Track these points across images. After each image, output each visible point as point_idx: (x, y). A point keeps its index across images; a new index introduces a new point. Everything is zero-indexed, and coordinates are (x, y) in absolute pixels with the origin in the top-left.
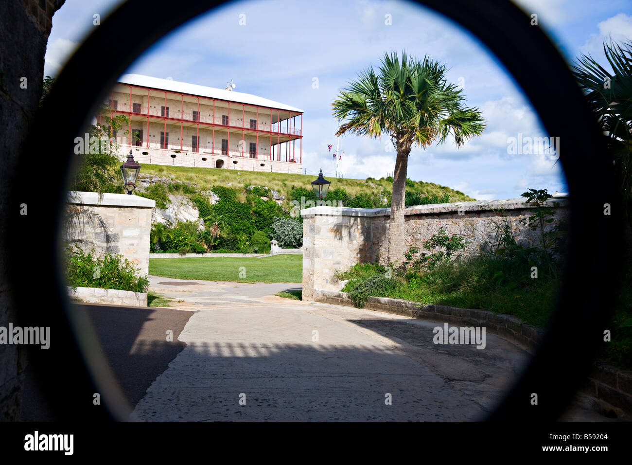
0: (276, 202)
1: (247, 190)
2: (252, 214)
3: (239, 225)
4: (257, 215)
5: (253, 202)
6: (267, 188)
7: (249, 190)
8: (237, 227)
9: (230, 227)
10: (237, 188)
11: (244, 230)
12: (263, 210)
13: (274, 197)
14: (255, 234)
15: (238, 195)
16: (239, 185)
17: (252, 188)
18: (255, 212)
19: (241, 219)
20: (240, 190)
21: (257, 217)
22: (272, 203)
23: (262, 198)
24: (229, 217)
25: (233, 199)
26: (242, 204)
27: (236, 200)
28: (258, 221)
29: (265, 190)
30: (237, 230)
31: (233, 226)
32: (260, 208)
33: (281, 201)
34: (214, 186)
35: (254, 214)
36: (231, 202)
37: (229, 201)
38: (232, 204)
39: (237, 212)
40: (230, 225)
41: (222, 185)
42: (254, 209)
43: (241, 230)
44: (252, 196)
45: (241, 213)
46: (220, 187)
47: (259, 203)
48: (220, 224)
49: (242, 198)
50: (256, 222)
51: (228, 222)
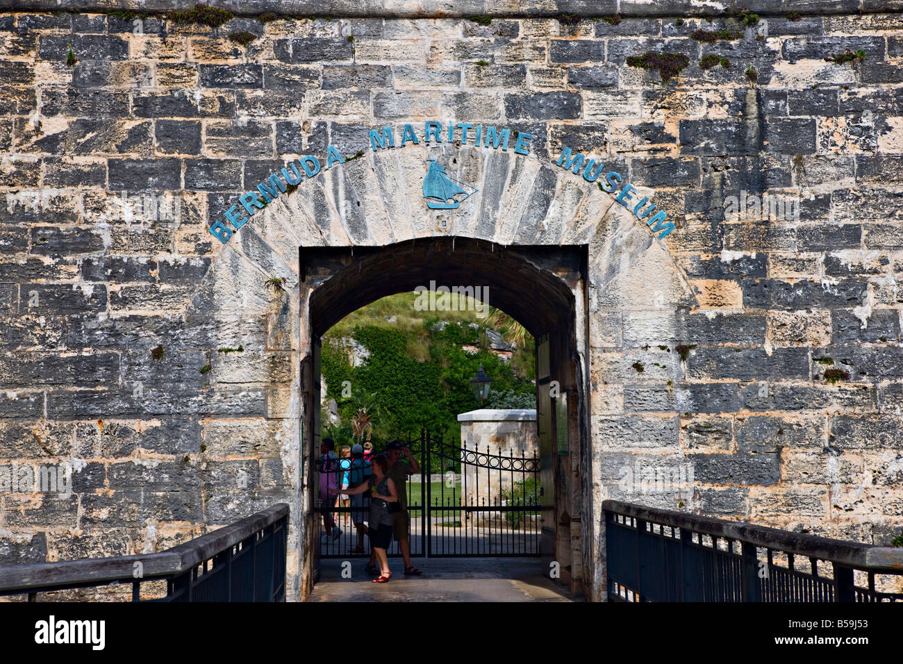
0: (496, 357)
1: (430, 332)
2: (442, 386)
3: (415, 412)
4: (454, 388)
5: (445, 360)
6: (475, 326)
7: (436, 332)
8: (409, 417)
9: (394, 417)
10: (409, 329)
11: (424, 421)
12: (465, 377)
13: (494, 346)
14: (449, 431)
15: (410, 345)
16: (414, 321)
17: (442, 325)
18: (450, 381)
19: (419, 398)
20: (416, 332)
21: (455, 392)
22: (488, 360)
23: (465, 348)
24: (392, 393)
25: (400, 354)
26: (421, 364)
27: (407, 356)
28: (457, 402)
29: (472, 329)
30: (410, 422)
31: (401, 413)
32: (459, 372)
33: (510, 355)
34: (357, 327)
35: (446, 385)
36: (395, 360)
37: (390, 359)
38: (397, 365)
39: (410, 382)
40: (394, 412)
41: (375, 325)
42: (445, 374)
43: (418, 421)
44: (442, 346)
45: (416, 385)
46: (372, 328)
47: (458, 360)
48: (372, 411)
49: (421, 350)
50: (451, 403)
51: (389, 406)
